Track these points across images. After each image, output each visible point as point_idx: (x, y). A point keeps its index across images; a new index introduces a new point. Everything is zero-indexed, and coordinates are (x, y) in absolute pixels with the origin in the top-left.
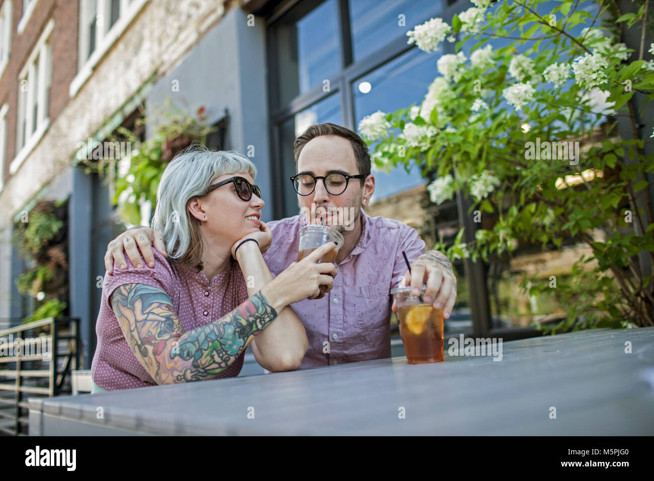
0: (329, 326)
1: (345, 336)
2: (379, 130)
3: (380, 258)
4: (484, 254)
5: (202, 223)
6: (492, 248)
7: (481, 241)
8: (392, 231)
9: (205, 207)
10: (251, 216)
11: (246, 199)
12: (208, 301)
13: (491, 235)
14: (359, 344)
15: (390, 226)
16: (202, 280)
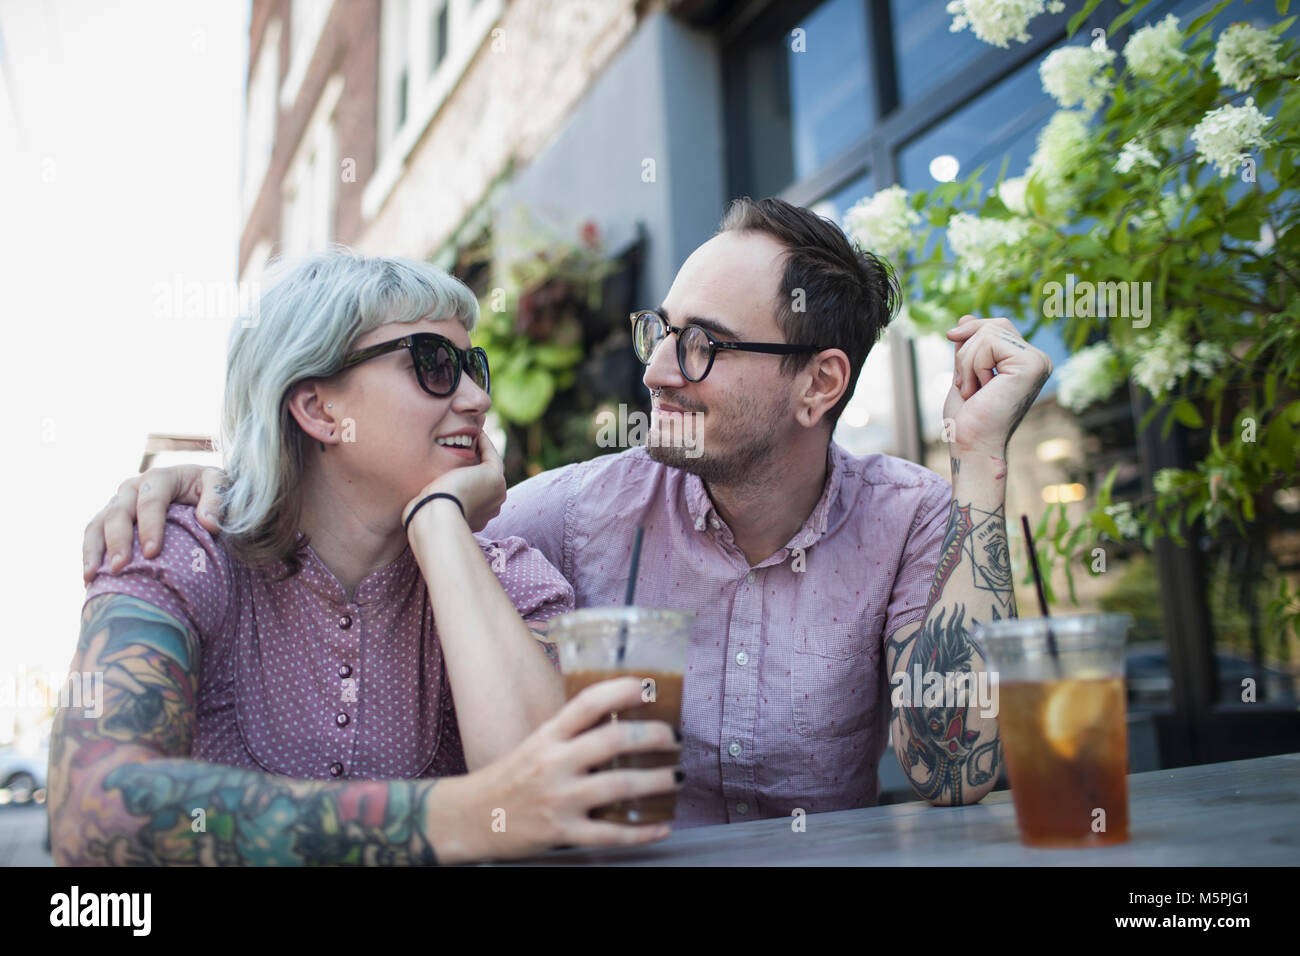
0: (721, 723)
1: (760, 752)
2: (892, 231)
3: (867, 559)
4: (1175, 529)
5: (327, 447)
6: (1193, 513)
7: (1168, 496)
8: (903, 493)
9: (334, 406)
10: (453, 435)
11: (443, 392)
12: (352, 638)
13: (1191, 481)
14: (797, 773)
15: (899, 482)
16: (329, 588)
